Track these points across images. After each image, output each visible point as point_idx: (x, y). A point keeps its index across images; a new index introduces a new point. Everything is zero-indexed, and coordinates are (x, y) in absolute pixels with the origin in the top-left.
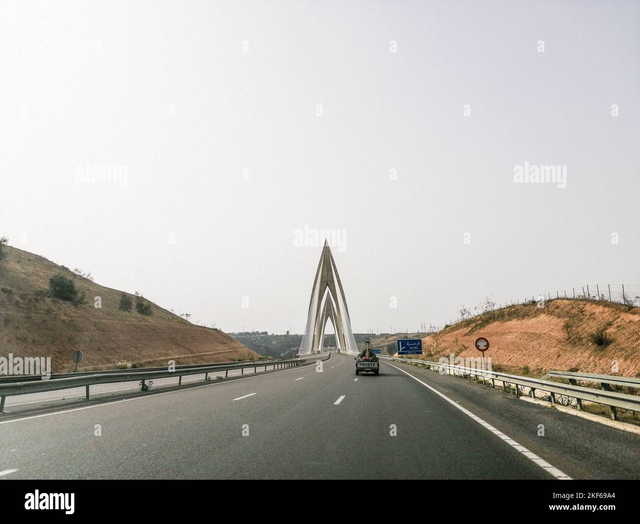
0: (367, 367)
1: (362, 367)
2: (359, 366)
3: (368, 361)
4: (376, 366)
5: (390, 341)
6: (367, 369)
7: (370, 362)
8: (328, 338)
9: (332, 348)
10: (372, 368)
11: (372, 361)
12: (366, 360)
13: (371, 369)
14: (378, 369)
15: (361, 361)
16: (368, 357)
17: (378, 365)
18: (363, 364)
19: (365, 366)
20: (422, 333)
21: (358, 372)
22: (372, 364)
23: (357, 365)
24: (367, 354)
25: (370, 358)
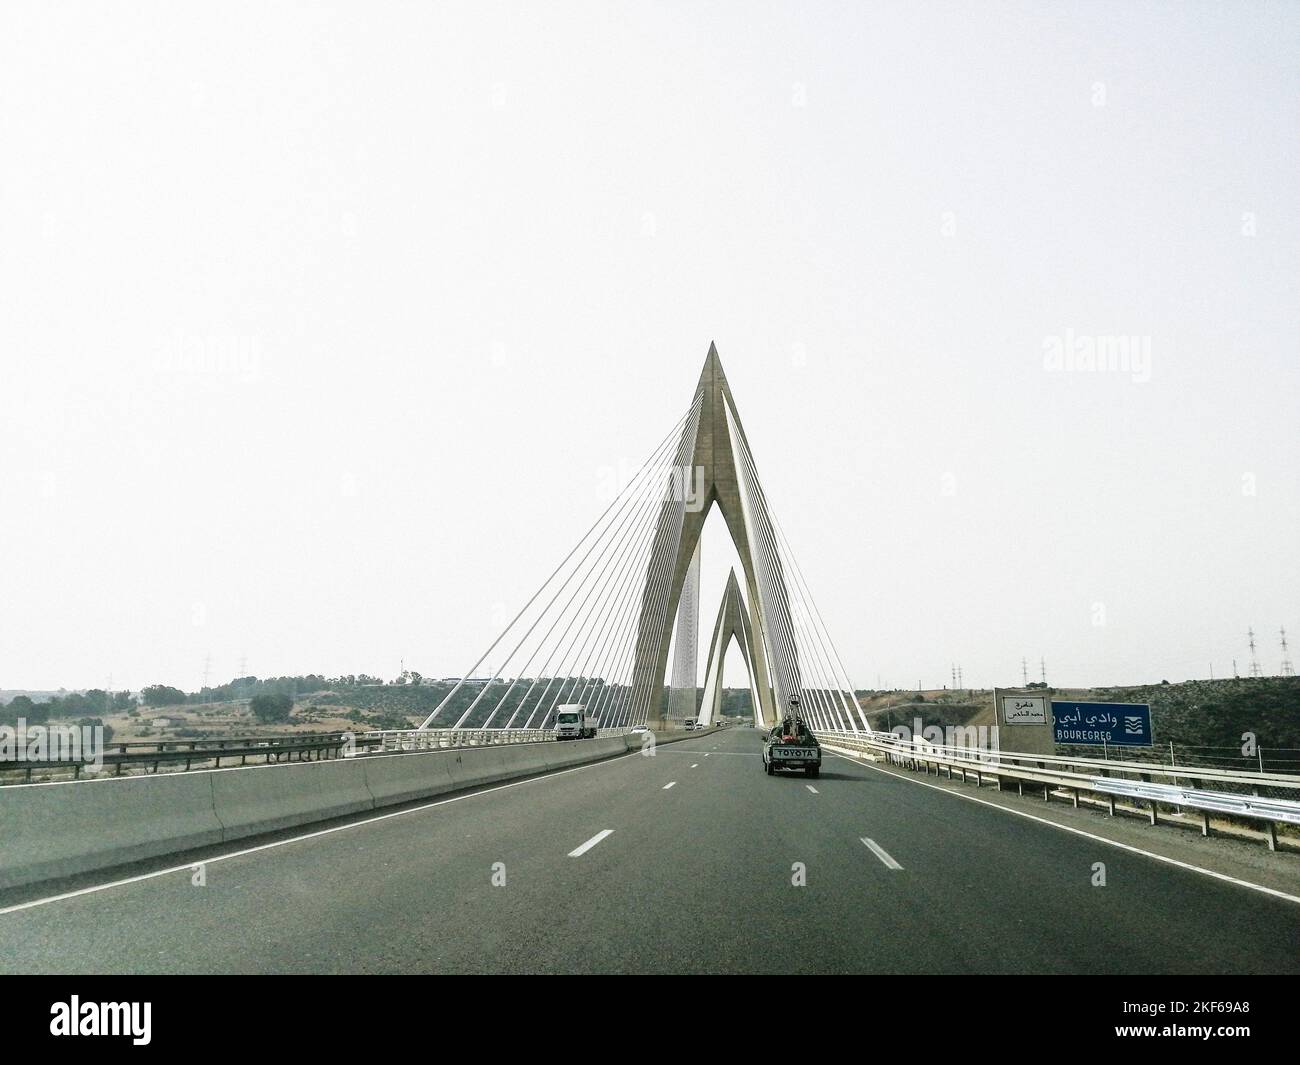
0: (794, 757)
1: (783, 756)
2: (776, 755)
3: (796, 745)
4: (815, 755)
5: (882, 707)
6: (796, 763)
7: (801, 746)
8: (737, 697)
9: (745, 719)
10: (805, 760)
11: (804, 744)
12: (790, 742)
13: (802, 763)
14: (818, 764)
15: (781, 745)
17: (820, 754)
18: (786, 751)
19: (790, 756)
20: (954, 691)
21: (774, 768)
22: (804, 751)
23: (771, 753)
24: (793, 729)
25: (799, 738)
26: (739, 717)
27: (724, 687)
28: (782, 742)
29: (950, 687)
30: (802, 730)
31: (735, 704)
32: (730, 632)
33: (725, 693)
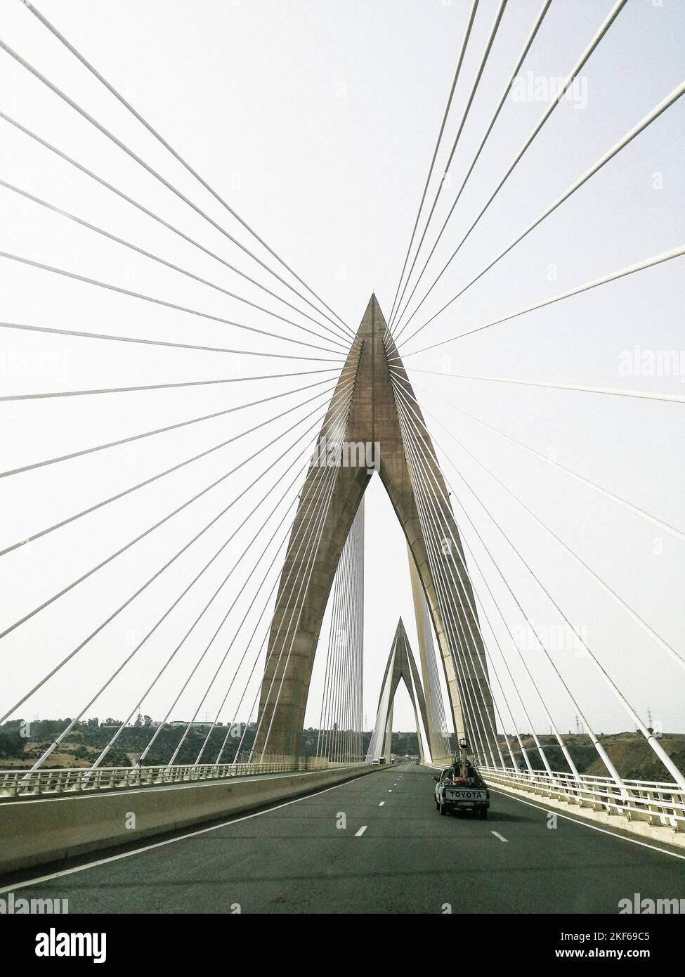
0: (466, 798)
1: (455, 798)
2: (449, 796)
4: (484, 797)
6: (467, 804)
7: (471, 787)
10: (475, 802)
11: (473, 786)
12: (461, 784)
13: (472, 804)
14: (487, 805)
16: (464, 776)
17: (488, 796)
18: (458, 792)
19: (461, 798)
21: (449, 810)
22: (474, 793)
23: (444, 795)
24: (463, 771)
25: (468, 779)
26: (407, 756)
27: (395, 730)
28: (454, 784)
29: (574, 732)
30: (472, 772)
31: (405, 745)
32: (399, 675)
33: (395, 736)
